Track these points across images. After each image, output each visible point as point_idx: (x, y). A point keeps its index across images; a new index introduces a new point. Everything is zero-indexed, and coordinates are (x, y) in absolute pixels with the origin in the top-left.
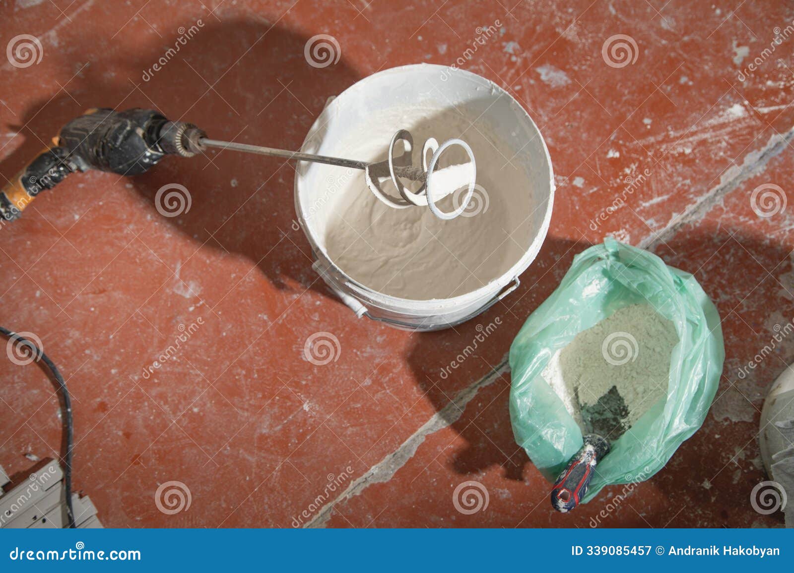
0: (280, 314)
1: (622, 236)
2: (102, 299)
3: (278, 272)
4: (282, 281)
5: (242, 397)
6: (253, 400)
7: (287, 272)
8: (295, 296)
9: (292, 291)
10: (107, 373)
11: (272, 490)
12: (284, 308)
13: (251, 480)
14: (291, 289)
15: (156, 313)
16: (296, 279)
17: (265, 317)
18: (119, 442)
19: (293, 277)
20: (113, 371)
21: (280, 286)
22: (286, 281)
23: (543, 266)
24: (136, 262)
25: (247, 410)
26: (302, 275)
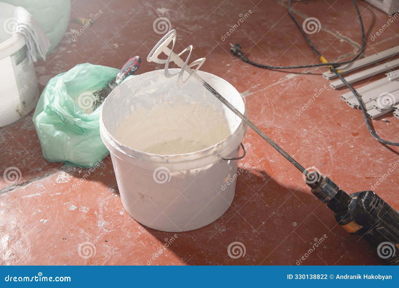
0: (262, 161)
1: (60, 180)
2: (368, 175)
3: (264, 179)
4: (262, 175)
5: (282, 133)
6: (276, 132)
7: (259, 178)
8: (254, 168)
9: (256, 170)
10: (356, 146)
11: (265, 104)
12: (260, 163)
13: (275, 107)
14: (256, 171)
15: (334, 167)
16: (254, 175)
17: (271, 161)
18: (342, 123)
19: (256, 176)
20: (353, 146)
21: (263, 172)
22: (259, 175)
23: (111, 171)
24: (351, 190)
25: (278, 128)
26: (250, 176)
